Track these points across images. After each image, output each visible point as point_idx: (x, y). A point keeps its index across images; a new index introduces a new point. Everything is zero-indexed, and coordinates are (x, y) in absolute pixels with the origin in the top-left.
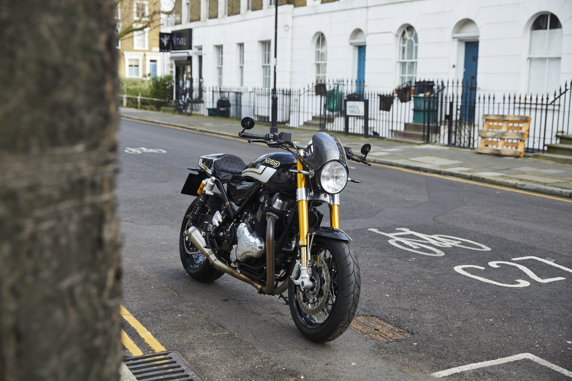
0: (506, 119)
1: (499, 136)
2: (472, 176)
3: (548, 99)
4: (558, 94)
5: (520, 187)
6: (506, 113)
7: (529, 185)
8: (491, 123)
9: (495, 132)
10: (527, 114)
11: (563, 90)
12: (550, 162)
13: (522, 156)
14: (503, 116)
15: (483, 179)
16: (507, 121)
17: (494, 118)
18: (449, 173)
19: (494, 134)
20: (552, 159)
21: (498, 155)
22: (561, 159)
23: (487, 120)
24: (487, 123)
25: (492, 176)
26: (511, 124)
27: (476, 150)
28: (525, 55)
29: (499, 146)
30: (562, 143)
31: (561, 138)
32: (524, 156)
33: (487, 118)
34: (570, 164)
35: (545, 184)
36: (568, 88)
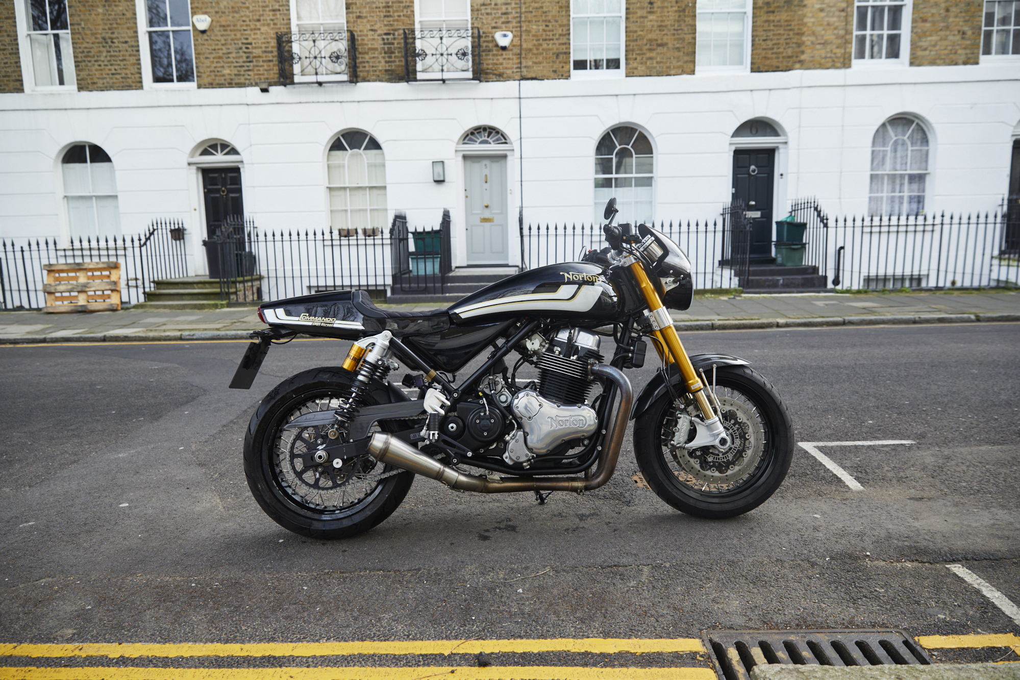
0: (86, 266)
1: (79, 289)
2: (105, 336)
3: (140, 240)
4: (148, 235)
5: (188, 337)
7: (198, 334)
8: (57, 275)
9: (72, 284)
11: (151, 230)
12: (167, 311)
13: (119, 308)
14: (78, 264)
15: (126, 337)
16: (85, 269)
17: (65, 267)
18: (62, 338)
19: (69, 287)
20: (165, 307)
21: (84, 311)
22: (177, 305)
23: (49, 271)
24: (52, 274)
25: (135, 333)
26: (90, 274)
27: (45, 310)
28: (61, 193)
29: (82, 301)
30: (160, 289)
31: (159, 284)
32: (122, 309)
33: (50, 269)
34: (192, 309)
35: (218, 329)
36: (155, 227)
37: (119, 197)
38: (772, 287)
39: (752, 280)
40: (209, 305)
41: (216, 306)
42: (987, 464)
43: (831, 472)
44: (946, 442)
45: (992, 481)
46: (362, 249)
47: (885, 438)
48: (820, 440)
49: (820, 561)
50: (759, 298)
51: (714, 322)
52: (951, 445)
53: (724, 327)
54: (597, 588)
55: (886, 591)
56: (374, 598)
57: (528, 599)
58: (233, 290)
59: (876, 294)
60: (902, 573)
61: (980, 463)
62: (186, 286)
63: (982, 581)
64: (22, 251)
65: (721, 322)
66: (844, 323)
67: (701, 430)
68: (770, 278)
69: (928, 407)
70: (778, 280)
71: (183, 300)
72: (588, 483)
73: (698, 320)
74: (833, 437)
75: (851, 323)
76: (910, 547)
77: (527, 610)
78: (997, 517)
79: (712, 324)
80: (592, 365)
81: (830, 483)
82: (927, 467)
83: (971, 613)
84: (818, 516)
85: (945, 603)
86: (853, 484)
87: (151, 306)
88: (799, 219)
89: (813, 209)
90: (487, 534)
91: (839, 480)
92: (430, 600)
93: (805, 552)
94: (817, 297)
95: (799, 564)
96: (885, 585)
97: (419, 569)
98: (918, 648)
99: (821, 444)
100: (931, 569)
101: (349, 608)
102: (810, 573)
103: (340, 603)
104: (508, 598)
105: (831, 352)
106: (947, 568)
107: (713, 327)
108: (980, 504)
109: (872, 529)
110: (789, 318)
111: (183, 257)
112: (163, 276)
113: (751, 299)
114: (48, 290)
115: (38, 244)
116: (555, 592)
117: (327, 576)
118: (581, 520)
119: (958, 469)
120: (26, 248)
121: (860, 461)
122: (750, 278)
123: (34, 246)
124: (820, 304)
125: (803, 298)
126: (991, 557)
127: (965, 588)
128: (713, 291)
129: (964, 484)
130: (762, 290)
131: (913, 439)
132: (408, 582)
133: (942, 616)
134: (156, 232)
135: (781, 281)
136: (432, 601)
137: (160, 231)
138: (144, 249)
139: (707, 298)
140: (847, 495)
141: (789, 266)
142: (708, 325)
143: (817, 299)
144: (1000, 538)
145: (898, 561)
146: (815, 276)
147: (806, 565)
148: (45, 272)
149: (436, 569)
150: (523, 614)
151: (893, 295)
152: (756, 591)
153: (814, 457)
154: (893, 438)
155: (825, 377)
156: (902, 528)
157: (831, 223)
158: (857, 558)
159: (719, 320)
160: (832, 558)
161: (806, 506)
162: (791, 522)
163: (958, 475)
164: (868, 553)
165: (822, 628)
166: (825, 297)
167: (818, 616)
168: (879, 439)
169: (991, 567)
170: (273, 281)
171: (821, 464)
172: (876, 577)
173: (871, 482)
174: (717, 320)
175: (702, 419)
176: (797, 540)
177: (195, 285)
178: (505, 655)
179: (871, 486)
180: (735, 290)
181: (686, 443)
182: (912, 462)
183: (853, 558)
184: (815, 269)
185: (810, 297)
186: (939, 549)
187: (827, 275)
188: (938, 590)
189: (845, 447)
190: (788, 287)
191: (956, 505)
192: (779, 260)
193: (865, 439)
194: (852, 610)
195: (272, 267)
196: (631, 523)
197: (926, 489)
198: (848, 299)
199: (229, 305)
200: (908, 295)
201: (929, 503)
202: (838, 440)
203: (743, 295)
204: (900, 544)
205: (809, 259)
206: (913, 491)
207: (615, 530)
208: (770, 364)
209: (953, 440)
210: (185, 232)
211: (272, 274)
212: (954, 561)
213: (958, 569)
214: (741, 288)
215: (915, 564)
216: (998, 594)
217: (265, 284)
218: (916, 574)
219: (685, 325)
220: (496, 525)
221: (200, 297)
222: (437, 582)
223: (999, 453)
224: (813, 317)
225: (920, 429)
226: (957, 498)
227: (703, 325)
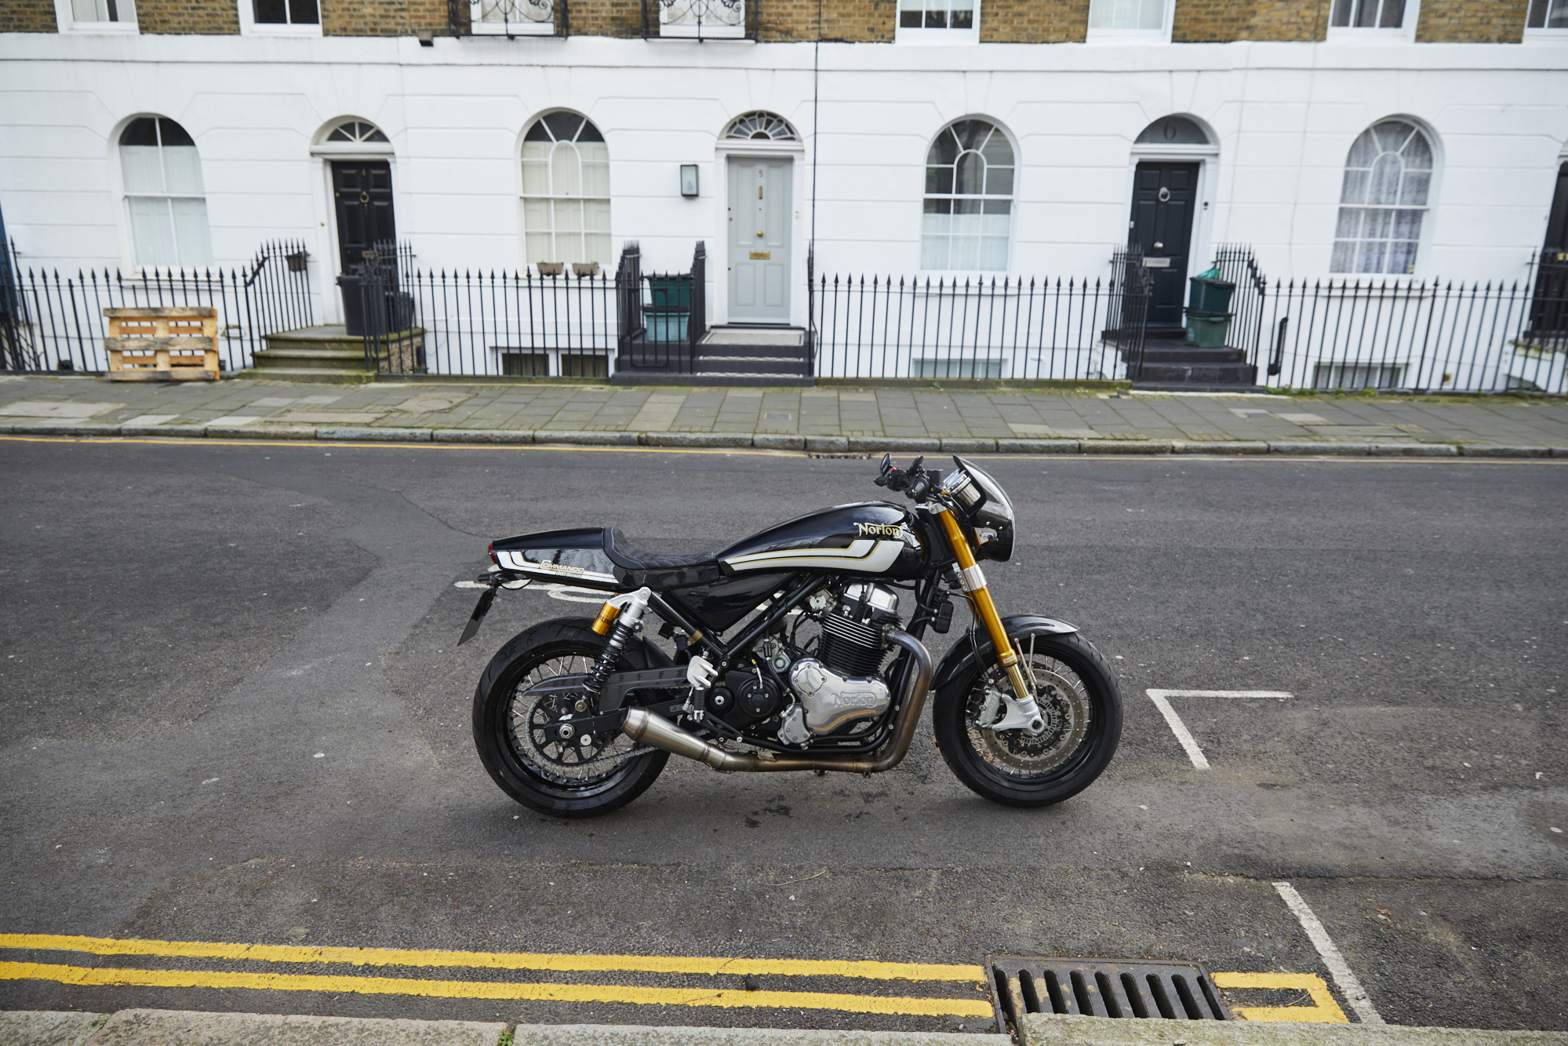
0: (166, 313)
1: (158, 347)
2: (206, 430)
3: (245, 276)
4: (256, 267)
5: (325, 436)
6: (117, 304)
7: (341, 431)
8: (124, 324)
9: (147, 340)
10: (205, 303)
11: (260, 259)
12: (288, 384)
13: (218, 377)
14: (155, 310)
15: (237, 432)
16: (166, 317)
17: (134, 314)
18: (145, 430)
19: (144, 344)
20: (284, 377)
21: (166, 380)
22: (303, 376)
23: (113, 319)
24: (117, 323)
25: (249, 425)
26: (172, 324)
27: (109, 377)
28: (119, 193)
29: (163, 365)
30: (274, 348)
31: (272, 340)
32: (222, 378)
33: (114, 315)
34: (323, 382)
35: (368, 425)
36: (266, 255)
37: (207, 201)
38: (1176, 380)
39: (1147, 369)
40: (349, 377)
41: (359, 380)
42: (1370, 736)
43: (1177, 740)
44: (1330, 697)
45: (1367, 764)
46: (574, 294)
47: (1257, 687)
48: (1175, 686)
49: (1132, 872)
50: (1154, 397)
51: (1082, 442)
52: (1335, 702)
53: (1095, 451)
54: (878, 897)
55: (1196, 914)
56: (631, 900)
57: (800, 908)
58: (383, 355)
59: (1325, 396)
60: (1218, 892)
61: (1362, 733)
62: (313, 345)
63: (1306, 906)
64: (71, 286)
65: (1092, 443)
66: (1268, 451)
67: (1011, 708)
68: (1174, 366)
69: (1327, 635)
70: (1185, 371)
71: (309, 367)
72: (876, 764)
73: (1059, 438)
74: (1194, 683)
75: (1278, 451)
76: (1239, 856)
77: (799, 922)
78: (1354, 818)
79: (1080, 445)
80: (888, 632)
81: (1171, 756)
82: (1294, 737)
83: (1280, 946)
84: (1143, 807)
85: (1256, 933)
86: (1198, 759)
87: (265, 376)
88: (1226, 277)
89: (1246, 263)
90: (755, 818)
91: (1182, 752)
92: (692, 906)
93: (1119, 858)
94: (1239, 399)
95: (1108, 875)
96: (1197, 907)
97: (679, 864)
98: (1211, 987)
99: (1175, 693)
100: (1254, 887)
101: (603, 912)
102: (1118, 887)
103: (593, 906)
104: (779, 907)
105: (1231, 519)
106: (1273, 887)
107: (1080, 450)
108: (1341, 797)
109: (1204, 829)
110: (1191, 439)
111: (306, 296)
112: (277, 328)
113: (1141, 399)
114: (112, 346)
115: (94, 276)
116: (831, 900)
117: (575, 869)
118: (866, 801)
119: (1331, 743)
120: (76, 282)
121: (1216, 723)
122: (1145, 365)
123: (88, 280)
124: (1240, 413)
125: (1217, 401)
126: (1327, 875)
127: (1284, 914)
128: (1088, 384)
129: (1330, 766)
130: (1160, 385)
131: (1291, 691)
132: (667, 881)
133: (1247, 949)
134: (267, 263)
135: (1190, 372)
136: (695, 907)
137: (272, 259)
138: (250, 289)
139: (1078, 394)
140: (1188, 776)
141: (1204, 348)
142: (1073, 446)
143: (1239, 403)
144: (1346, 848)
145: (1220, 875)
146: (1240, 365)
147: (1116, 876)
148: (106, 320)
149: (698, 865)
150: (795, 928)
151: (1350, 400)
152: (1052, 908)
153: (1161, 714)
154: (1267, 688)
155: (1209, 572)
156: (1238, 829)
157: (1270, 290)
158: (1176, 869)
159: (1090, 438)
160: (1147, 868)
161: (1134, 790)
162: (1112, 815)
163: (1328, 751)
164: (1189, 864)
165: (1116, 957)
166: (1250, 399)
167: (1114, 942)
168: (1249, 688)
169: (1323, 887)
170: (442, 337)
171: (1167, 727)
172: (1189, 896)
173: (1221, 758)
174: (1086, 436)
175: (1014, 697)
176: (1113, 841)
177: (327, 345)
178: (774, 977)
179: (1219, 763)
180: (1121, 384)
181: (995, 722)
182: (1278, 729)
183: (1172, 869)
184: (1241, 355)
185: (1228, 398)
186: (1272, 860)
187: (1258, 365)
188: (1254, 914)
189: (1203, 699)
190: (1200, 381)
191: (1311, 797)
192: (1191, 336)
193: (1232, 688)
194: (1153, 937)
195: (440, 316)
196: (924, 809)
197: (1284, 770)
198: (1284, 407)
199: (378, 378)
200: (1372, 401)
201: (1280, 793)
202: (1198, 687)
203: (1132, 392)
204: (1229, 851)
205: (1235, 338)
206: (1267, 773)
207: (905, 819)
208: (1142, 543)
209: (1341, 693)
210: (308, 259)
211: (441, 327)
212: (1283, 878)
213: (1286, 890)
214: (1129, 381)
215: (1240, 879)
216: (1316, 924)
217: (429, 339)
218: (1236, 894)
219: (1041, 446)
220: (767, 805)
221: (335, 363)
222: (699, 882)
223: (1391, 719)
224: (1225, 440)
225: (1306, 673)
226: (1315, 786)
227: (1066, 446)
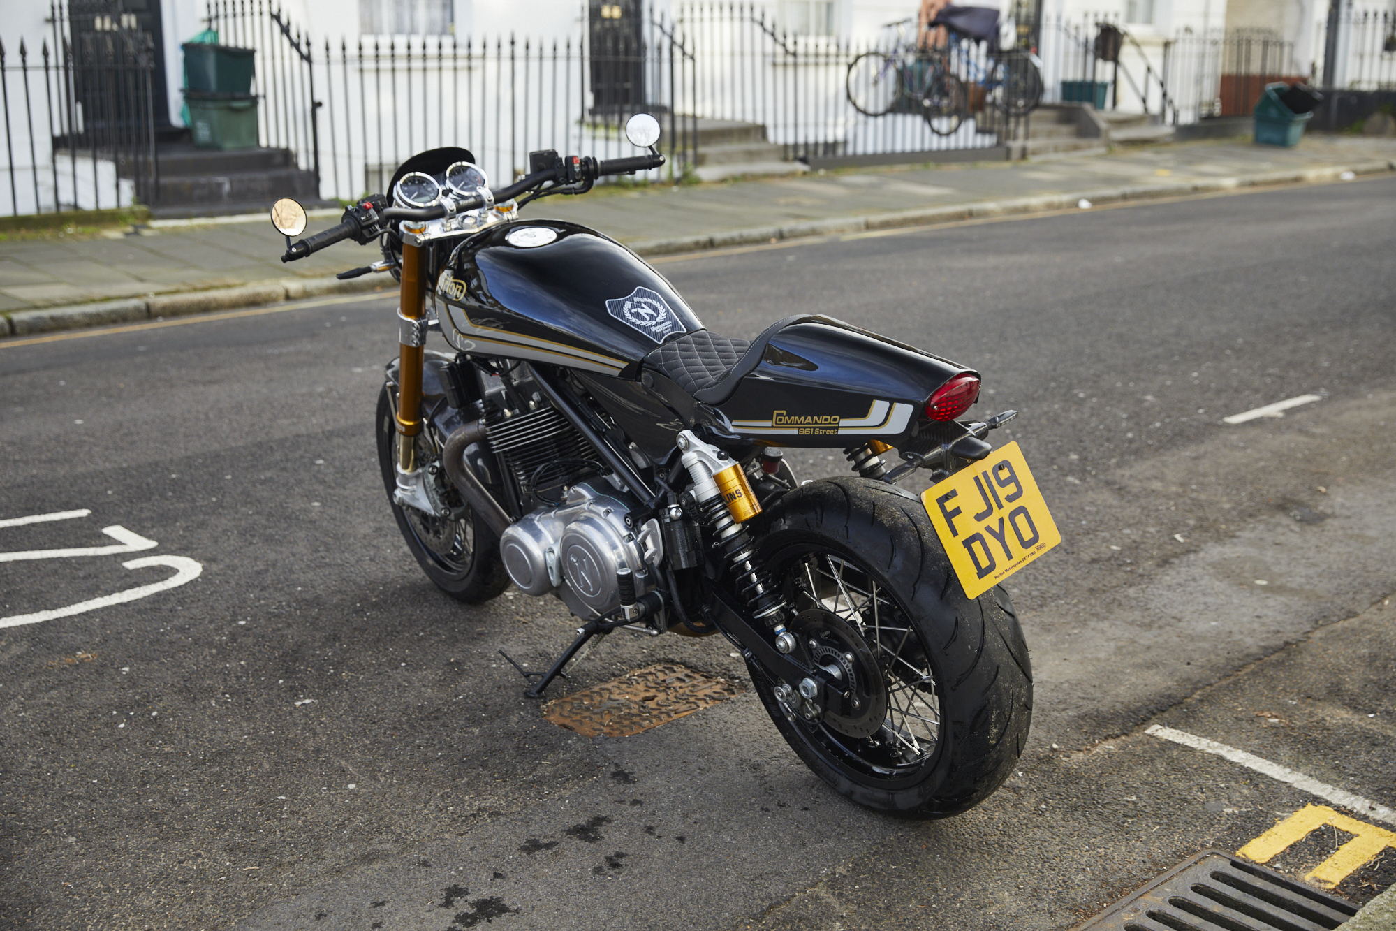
38: (207, 202)
39: (167, 187)
50: (188, 229)
53: (174, 312)
68: (203, 180)
70: (220, 185)
73: (108, 299)
79: (148, 306)
107: (149, 314)
113: (175, 232)
122: (161, 181)
130: (194, 211)
135: (227, 187)
141: (230, 147)
142: (137, 309)
146: (292, 171)
157: (317, 53)
159: (158, 294)
180: (132, 213)
184: (287, 157)
203: (154, 223)
205: (270, 136)
214: (143, 208)
219: (85, 315)
227: (127, 310)
